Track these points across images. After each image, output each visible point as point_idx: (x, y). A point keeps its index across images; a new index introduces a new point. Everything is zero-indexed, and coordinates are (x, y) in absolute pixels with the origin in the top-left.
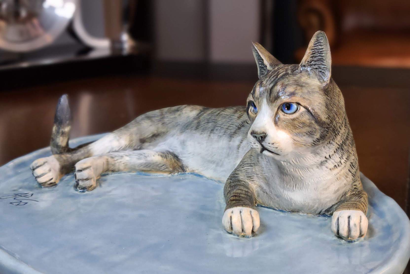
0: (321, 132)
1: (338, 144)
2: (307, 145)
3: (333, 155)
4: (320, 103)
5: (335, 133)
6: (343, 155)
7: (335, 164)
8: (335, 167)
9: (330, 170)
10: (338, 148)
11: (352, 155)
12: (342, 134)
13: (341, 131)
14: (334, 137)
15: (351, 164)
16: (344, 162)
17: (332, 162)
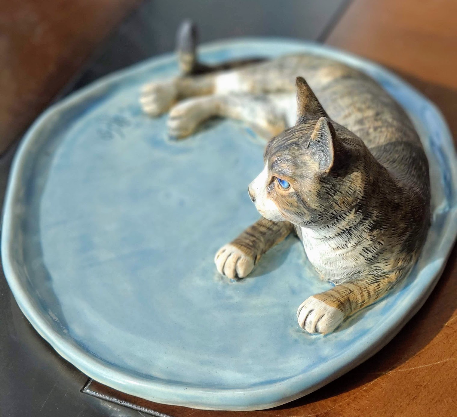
0: (311, 217)
1: (341, 229)
2: (297, 222)
3: (334, 237)
4: (310, 191)
5: (337, 219)
6: (351, 240)
7: (338, 245)
8: (339, 248)
9: (333, 249)
10: (341, 232)
11: (367, 240)
12: (350, 220)
13: (347, 217)
14: (336, 222)
15: (365, 249)
16: (351, 246)
17: (335, 243)
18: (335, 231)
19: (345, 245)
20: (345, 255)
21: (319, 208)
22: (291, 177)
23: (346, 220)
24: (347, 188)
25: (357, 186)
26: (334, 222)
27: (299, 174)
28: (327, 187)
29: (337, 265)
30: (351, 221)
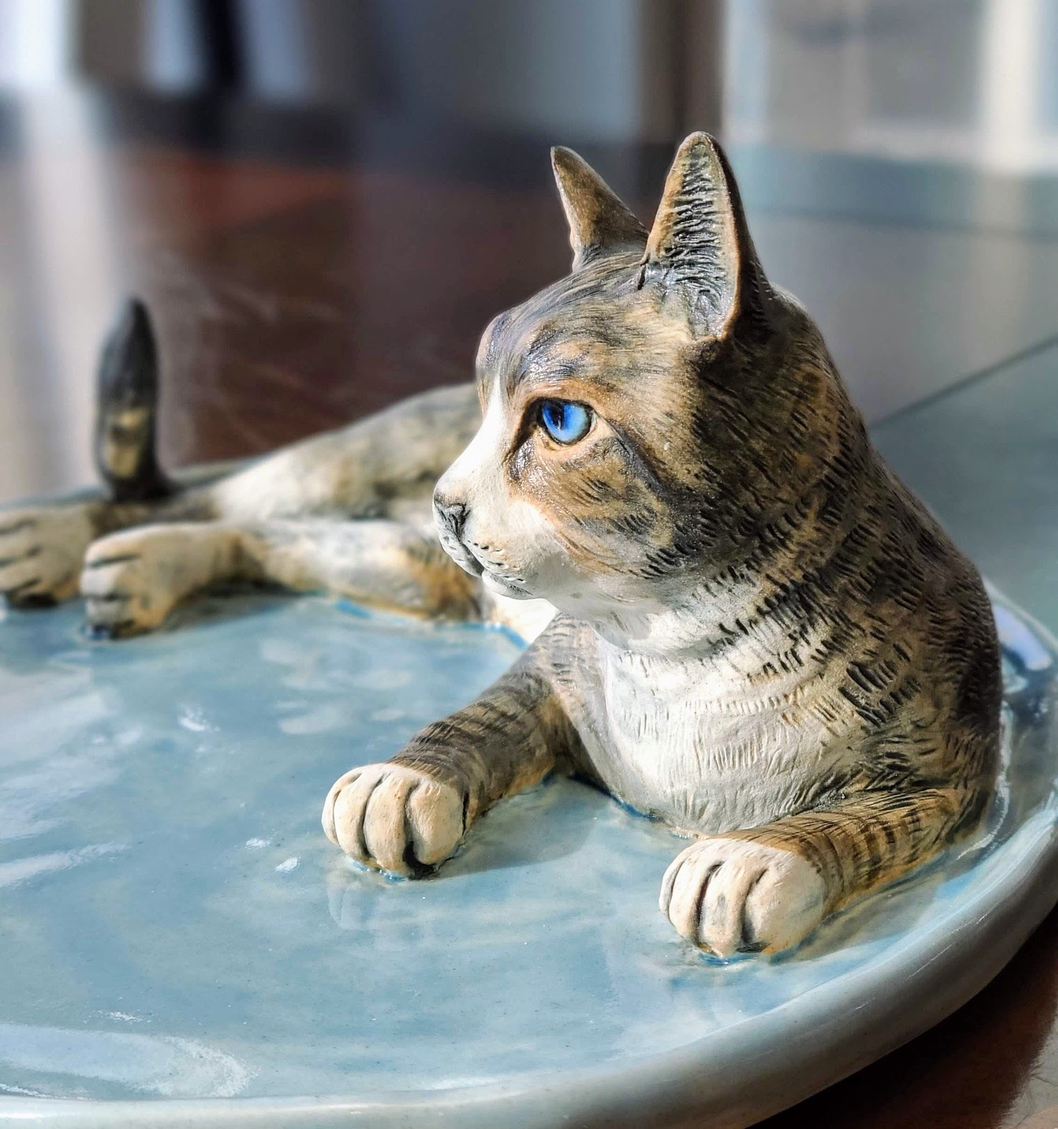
0: (678, 527)
1: (776, 583)
2: (625, 569)
3: (753, 622)
4: (670, 415)
5: (762, 538)
6: (810, 629)
7: (767, 658)
8: (770, 672)
9: (748, 680)
10: (777, 596)
11: (862, 633)
12: (805, 546)
13: (794, 532)
14: (757, 552)
15: (857, 670)
16: (813, 657)
17: (754, 651)
18: (756, 590)
19: (790, 656)
20: (791, 697)
21: (705, 481)
22: (596, 380)
23: (792, 547)
24: (785, 416)
25: (818, 412)
26: (753, 554)
27: (625, 365)
28: (723, 403)
29: (763, 755)
30: (807, 551)
